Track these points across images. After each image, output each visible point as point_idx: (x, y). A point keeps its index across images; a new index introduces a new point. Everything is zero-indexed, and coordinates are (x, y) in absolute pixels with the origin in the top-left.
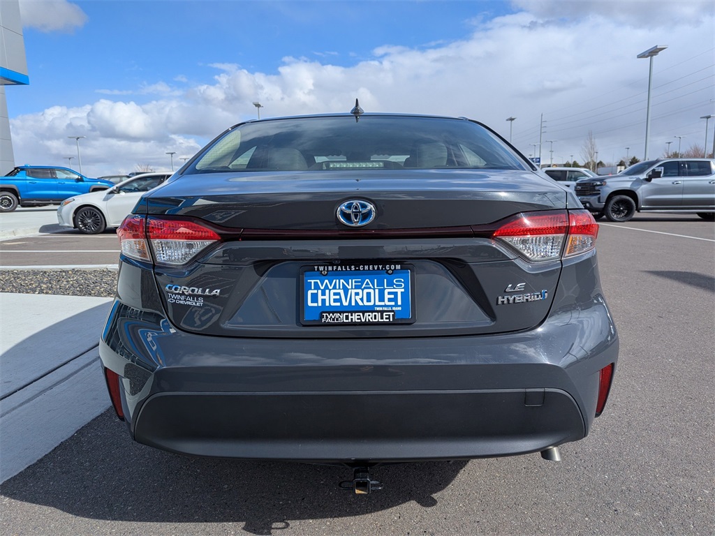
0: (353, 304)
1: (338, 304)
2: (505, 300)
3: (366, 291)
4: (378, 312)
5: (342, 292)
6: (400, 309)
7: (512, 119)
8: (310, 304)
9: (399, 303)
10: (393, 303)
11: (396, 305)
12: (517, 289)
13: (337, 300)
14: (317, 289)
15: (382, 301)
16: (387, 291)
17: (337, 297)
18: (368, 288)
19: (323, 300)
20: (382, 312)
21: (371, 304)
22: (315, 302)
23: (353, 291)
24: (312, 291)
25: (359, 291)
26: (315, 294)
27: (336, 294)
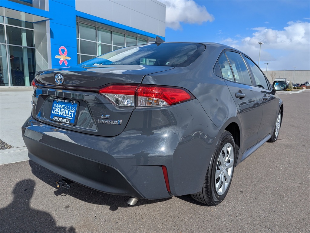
0: (61, 115)
1: (58, 114)
2: (101, 121)
3: (65, 110)
4: (66, 119)
5: (60, 109)
6: (72, 119)
8: (53, 113)
9: (72, 117)
10: (71, 116)
11: (71, 117)
12: (105, 118)
13: (58, 112)
14: (55, 107)
15: (68, 115)
16: (70, 111)
17: (58, 111)
18: (66, 109)
19: (55, 111)
20: (67, 119)
21: (65, 115)
22: (54, 112)
23: (62, 110)
24: (54, 108)
25: (64, 110)
26: (54, 109)
27: (59, 110)
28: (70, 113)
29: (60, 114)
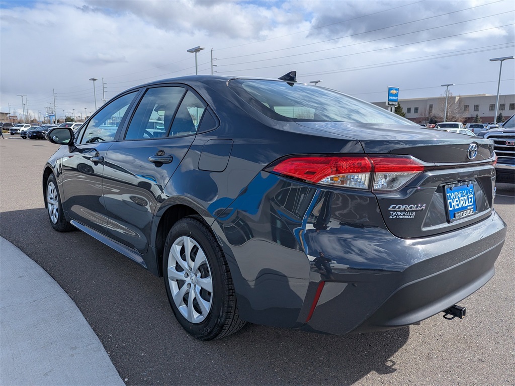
1: (458, 207)
5: (457, 199)
6: (474, 206)
7: (94, 80)
8: (450, 209)
10: (471, 204)
13: (458, 205)
14: (451, 199)
15: (469, 203)
16: (469, 197)
17: (457, 203)
18: (464, 196)
19: (454, 205)
20: (470, 209)
21: (466, 205)
22: (451, 207)
23: (461, 198)
24: (449, 201)
25: (462, 198)
26: (450, 203)
27: (457, 201)
28: (470, 200)
29: (460, 207)
